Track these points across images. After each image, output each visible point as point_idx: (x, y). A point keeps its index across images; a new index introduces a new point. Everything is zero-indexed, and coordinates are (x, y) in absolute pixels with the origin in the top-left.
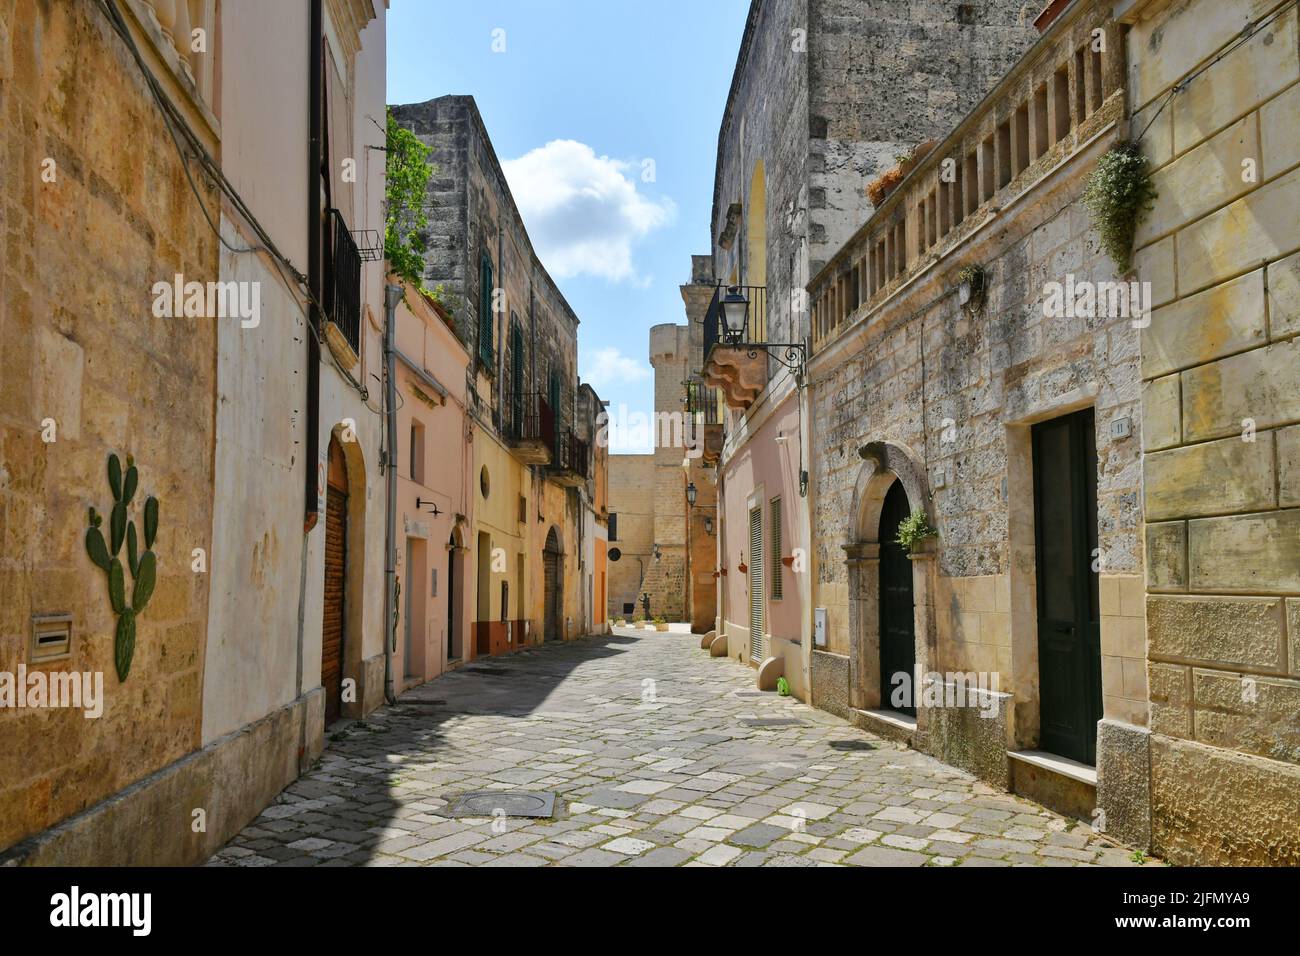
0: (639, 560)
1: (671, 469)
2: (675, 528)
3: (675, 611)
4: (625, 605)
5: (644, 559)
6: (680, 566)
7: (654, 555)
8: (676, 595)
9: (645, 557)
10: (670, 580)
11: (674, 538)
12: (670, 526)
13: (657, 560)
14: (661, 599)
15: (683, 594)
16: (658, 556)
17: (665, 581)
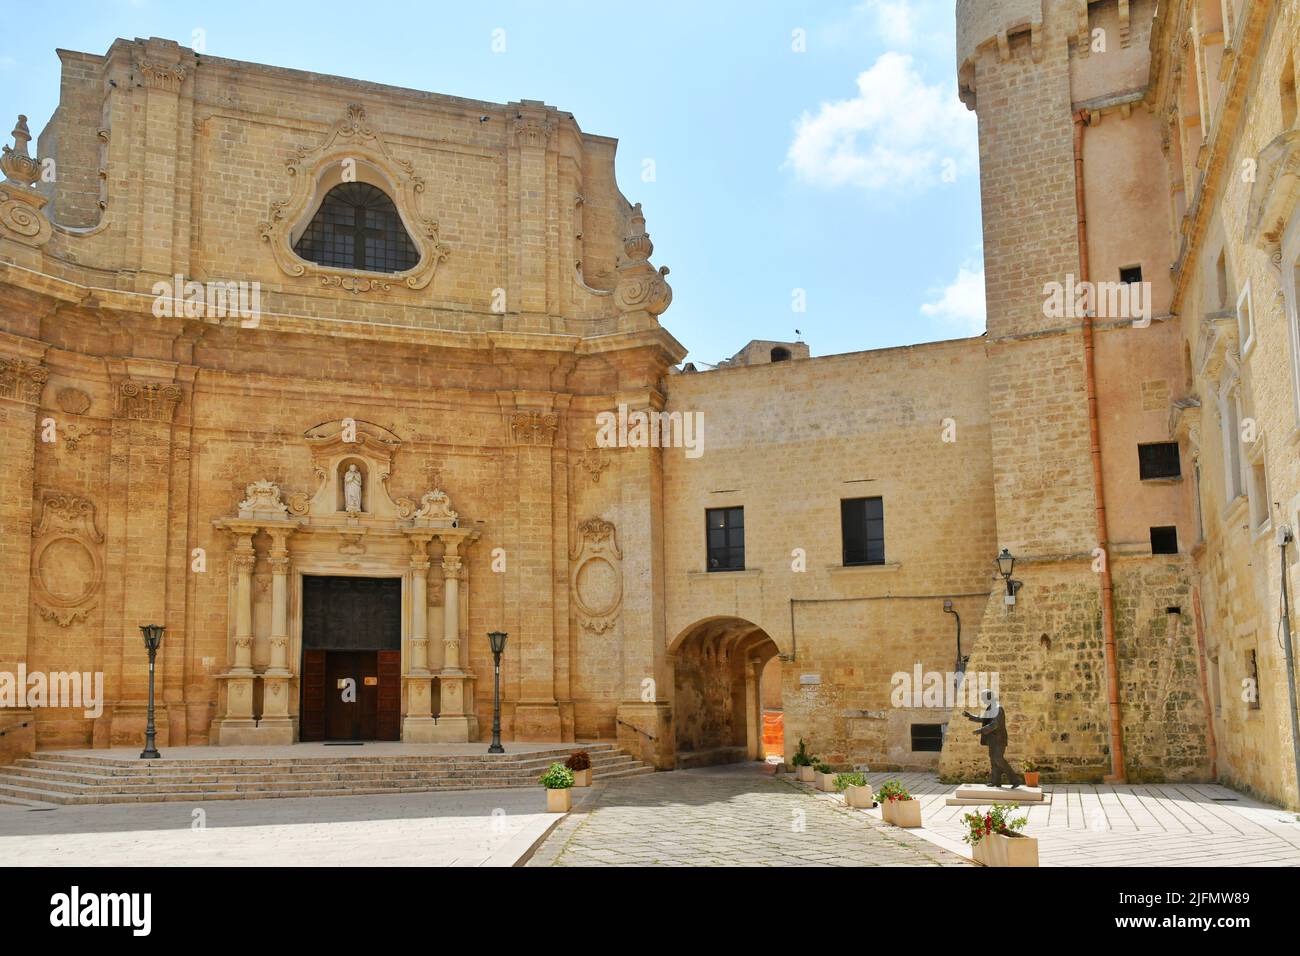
0: (949, 610)
1: (1043, 345)
2: (1064, 507)
3: (1082, 748)
4: (917, 729)
5: (963, 608)
6: (1089, 615)
7: (1000, 586)
8: (1079, 701)
9: (967, 602)
10: (1058, 656)
11: (1061, 535)
12: (1047, 503)
13: (1010, 600)
14: (1032, 713)
15: (1104, 698)
16: (1012, 588)
17: (1038, 658)
